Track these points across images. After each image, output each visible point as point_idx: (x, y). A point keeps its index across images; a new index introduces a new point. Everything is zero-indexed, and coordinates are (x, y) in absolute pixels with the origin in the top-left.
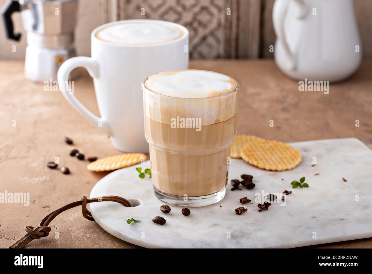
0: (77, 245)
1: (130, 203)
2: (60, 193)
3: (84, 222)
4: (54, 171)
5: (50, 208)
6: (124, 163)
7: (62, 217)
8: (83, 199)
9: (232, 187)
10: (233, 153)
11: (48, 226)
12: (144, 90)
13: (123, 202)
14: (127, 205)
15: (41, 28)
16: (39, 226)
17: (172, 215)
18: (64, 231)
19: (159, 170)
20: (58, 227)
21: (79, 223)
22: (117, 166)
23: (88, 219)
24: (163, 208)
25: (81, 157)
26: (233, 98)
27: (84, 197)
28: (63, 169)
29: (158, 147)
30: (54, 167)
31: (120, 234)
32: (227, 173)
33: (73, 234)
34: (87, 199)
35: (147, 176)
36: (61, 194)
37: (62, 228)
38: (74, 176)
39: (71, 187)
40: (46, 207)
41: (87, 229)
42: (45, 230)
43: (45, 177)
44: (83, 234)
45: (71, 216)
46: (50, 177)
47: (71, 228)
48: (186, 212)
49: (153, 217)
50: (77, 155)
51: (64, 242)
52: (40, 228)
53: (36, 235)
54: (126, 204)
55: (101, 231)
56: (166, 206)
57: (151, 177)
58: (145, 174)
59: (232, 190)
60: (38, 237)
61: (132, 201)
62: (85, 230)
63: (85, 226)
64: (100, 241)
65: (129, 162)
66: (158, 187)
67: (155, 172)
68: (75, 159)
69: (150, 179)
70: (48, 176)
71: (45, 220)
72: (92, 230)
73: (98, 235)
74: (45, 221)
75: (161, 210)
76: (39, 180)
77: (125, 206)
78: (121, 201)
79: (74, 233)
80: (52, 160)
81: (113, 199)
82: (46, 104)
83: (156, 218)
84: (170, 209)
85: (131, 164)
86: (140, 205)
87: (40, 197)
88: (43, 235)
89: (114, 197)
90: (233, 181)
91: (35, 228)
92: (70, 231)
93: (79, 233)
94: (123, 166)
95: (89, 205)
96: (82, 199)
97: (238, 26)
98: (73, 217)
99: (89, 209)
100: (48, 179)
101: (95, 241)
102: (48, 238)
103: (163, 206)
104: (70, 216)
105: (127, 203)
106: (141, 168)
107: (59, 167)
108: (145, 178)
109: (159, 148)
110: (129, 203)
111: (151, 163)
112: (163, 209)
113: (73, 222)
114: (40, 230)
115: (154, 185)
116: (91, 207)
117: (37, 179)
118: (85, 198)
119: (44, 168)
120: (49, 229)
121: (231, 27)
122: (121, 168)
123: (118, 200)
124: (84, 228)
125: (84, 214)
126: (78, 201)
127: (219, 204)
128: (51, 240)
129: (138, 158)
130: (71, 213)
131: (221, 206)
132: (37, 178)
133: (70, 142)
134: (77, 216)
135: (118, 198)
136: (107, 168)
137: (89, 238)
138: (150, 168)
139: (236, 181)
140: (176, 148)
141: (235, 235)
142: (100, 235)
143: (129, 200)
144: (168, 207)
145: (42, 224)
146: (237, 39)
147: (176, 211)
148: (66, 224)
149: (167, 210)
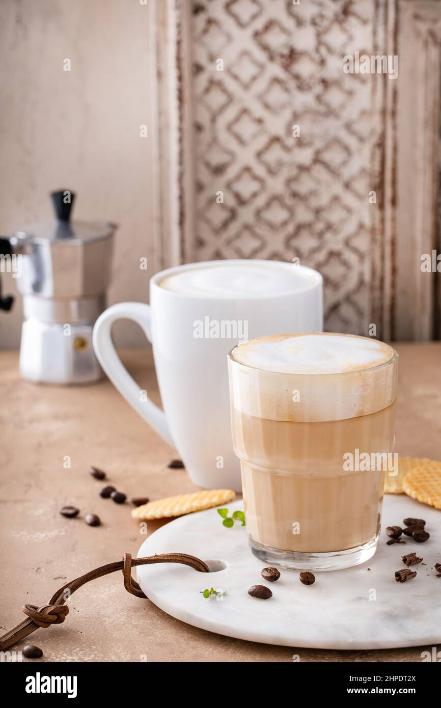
0: (116, 637)
1: (209, 566)
2: (83, 555)
3: (127, 601)
4: (72, 522)
5: (66, 579)
6: (196, 504)
7: (89, 593)
8: (125, 558)
9: (389, 539)
10: (389, 485)
11: (64, 605)
12: (230, 363)
13: (195, 564)
14: (203, 569)
15: (48, 288)
16: (48, 604)
17: (282, 584)
18: (91, 616)
19: (259, 513)
20: (81, 610)
21: (117, 602)
22: (184, 509)
23: (133, 594)
24: (266, 572)
25: (120, 499)
26: (387, 375)
27: (127, 555)
28: (89, 518)
29: (257, 464)
30: (72, 515)
31: (191, 617)
32: (379, 516)
33: (108, 620)
34: (132, 558)
35: (237, 523)
36: (86, 557)
37: (88, 611)
38: (108, 529)
39: (103, 547)
40: (59, 578)
41: (132, 611)
42: (58, 612)
43: (56, 532)
44: (126, 619)
45: (104, 591)
46: (66, 531)
47: (104, 610)
48: (308, 579)
49: (250, 587)
50: (113, 494)
51: (93, 632)
52: (49, 608)
53: (42, 620)
54: (201, 567)
55: (157, 614)
56: (271, 568)
57: (244, 524)
58: (234, 520)
59: (389, 543)
60: (47, 623)
61: (212, 563)
62: (130, 613)
63: (128, 607)
64: (155, 630)
65: (205, 502)
66: (257, 538)
67: (251, 518)
68: (109, 503)
69: (244, 527)
70: (63, 530)
71: (57, 595)
72: (142, 613)
73: (152, 620)
74: (58, 597)
75: (263, 576)
76: (46, 536)
77: (200, 570)
78: (191, 561)
79: (109, 618)
80: (68, 504)
81: (178, 559)
82: (56, 417)
83: (254, 588)
84: (280, 574)
85: (209, 506)
86: (226, 569)
87: (49, 562)
88: (55, 619)
89: (179, 555)
90: (389, 528)
91: (42, 608)
92: (103, 615)
93: (118, 619)
94: (194, 509)
95: (135, 570)
96: (123, 558)
97: (393, 285)
98: (107, 593)
99: (136, 578)
100: (63, 533)
101: (146, 631)
102: (63, 626)
103: (266, 569)
104: (102, 592)
105: (203, 566)
106: (226, 510)
107: (81, 514)
108: (233, 528)
109: (259, 466)
110: (206, 565)
111: (245, 504)
112: (267, 574)
113: (107, 601)
114: (49, 611)
115: (250, 535)
116: (140, 573)
117: (43, 535)
118: (128, 557)
119: (54, 517)
120: (65, 610)
121: (382, 287)
122: (191, 513)
123: (187, 560)
124: (128, 610)
125: (127, 584)
126: (117, 562)
127: (367, 565)
128: (68, 629)
129: (220, 496)
130: (103, 588)
131: (369, 569)
132: (42, 532)
133: (99, 476)
134: (114, 591)
135: (186, 557)
136: (167, 513)
137: (136, 627)
138: (242, 510)
139: (394, 528)
140: (287, 466)
141: (395, 614)
142: (155, 621)
143: (207, 562)
144: (276, 570)
145: (53, 602)
146: (393, 307)
147: (290, 578)
148: (96, 604)
149: (274, 577)
